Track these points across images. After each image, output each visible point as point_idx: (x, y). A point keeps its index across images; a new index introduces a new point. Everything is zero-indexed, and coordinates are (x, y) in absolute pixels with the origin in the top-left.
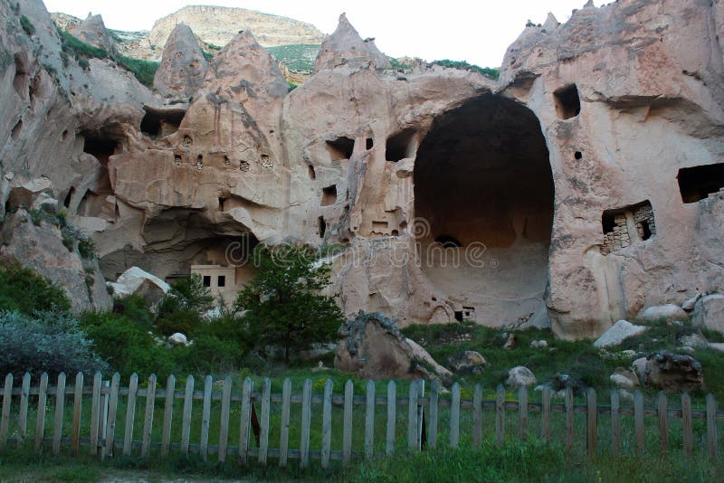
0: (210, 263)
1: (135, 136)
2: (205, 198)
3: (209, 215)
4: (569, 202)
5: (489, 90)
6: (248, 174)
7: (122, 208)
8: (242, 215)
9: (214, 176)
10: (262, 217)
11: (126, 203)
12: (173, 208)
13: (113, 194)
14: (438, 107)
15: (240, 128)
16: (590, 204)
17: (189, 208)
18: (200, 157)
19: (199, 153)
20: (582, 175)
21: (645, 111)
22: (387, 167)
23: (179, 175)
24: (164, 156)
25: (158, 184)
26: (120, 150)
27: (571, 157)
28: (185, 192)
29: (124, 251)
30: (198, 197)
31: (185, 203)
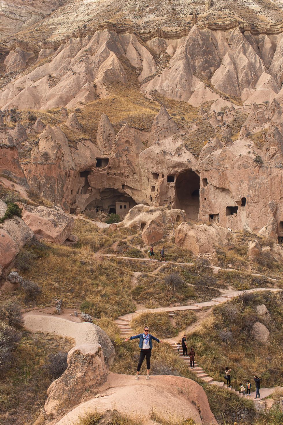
0: (121, 201)
1: (94, 169)
2: (118, 186)
3: (119, 190)
4: (202, 211)
5: (192, 169)
6: (130, 179)
7: (93, 190)
8: (128, 192)
9: (120, 179)
10: (135, 192)
11: (94, 188)
12: (108, 188)
13: (90, 186)
14: (180, 170)
15: (126, 165)
16: (206, 212)
17: (113, 188)
18: (115, 174)
19: (114, 172)
20: (205, 204)
21: (221, 190)
22: (167, 184)
23: (109, 179)
24: (104, 174)
25: (103, 182)
26: (91, 174)
27: (204, 199)
28: (111, 184)
29: (95, 200)
30: (115, 185)
31: (112, 187)
